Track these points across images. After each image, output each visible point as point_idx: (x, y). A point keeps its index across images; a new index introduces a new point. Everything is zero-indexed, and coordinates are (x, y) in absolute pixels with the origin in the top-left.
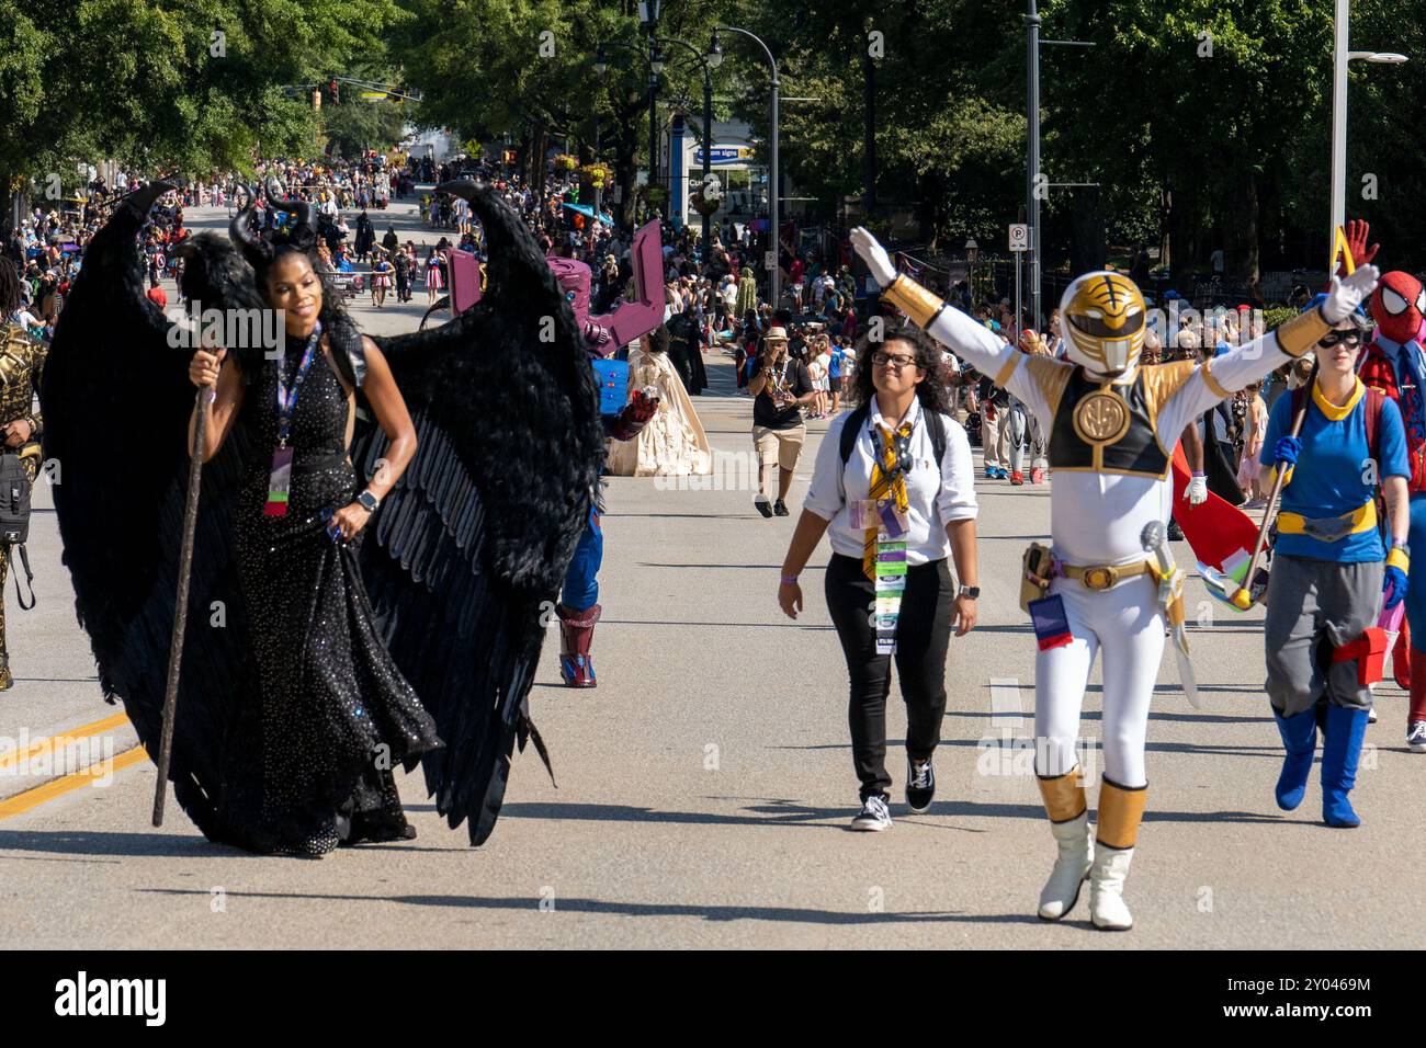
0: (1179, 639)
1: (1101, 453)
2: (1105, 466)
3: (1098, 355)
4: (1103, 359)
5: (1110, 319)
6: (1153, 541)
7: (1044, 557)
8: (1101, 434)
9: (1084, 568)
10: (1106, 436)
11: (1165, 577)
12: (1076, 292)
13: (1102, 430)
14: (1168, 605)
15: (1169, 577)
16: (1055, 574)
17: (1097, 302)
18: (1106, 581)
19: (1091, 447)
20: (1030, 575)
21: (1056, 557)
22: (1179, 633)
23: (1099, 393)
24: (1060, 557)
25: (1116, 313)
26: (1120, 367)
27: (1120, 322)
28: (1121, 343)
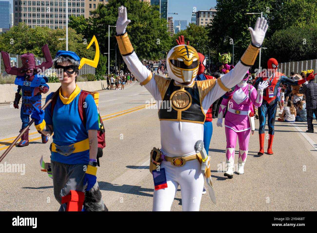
0: (209, 182)
1: (181, 114)
2: (182, 119)
3: (181, 76)
4: (182, 77)
5: (186, 61)
6: (199, 149)
7: (158, 154)
8: (181, 107)
9: (173, 158)
10: (183, 107)
11: (204, 161)
12: (173, 51)
13: (181, 105)
14: (205, 171)
15: (205, 161)
16: (162, 160)
17: (182, 55)
18: (181, 163)
19: (177, 112)
20: (153, 161)
21: (162, 153)
22: (209, 180)
23: (180, 90)
24: (165, 154)
25: (189, 59)
26: (189, 81)
27: (190, 63)
28: (190, 71)
